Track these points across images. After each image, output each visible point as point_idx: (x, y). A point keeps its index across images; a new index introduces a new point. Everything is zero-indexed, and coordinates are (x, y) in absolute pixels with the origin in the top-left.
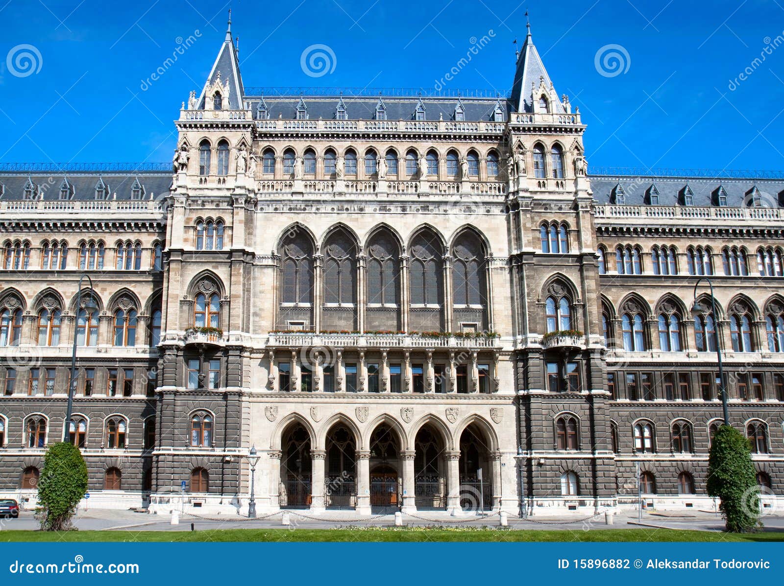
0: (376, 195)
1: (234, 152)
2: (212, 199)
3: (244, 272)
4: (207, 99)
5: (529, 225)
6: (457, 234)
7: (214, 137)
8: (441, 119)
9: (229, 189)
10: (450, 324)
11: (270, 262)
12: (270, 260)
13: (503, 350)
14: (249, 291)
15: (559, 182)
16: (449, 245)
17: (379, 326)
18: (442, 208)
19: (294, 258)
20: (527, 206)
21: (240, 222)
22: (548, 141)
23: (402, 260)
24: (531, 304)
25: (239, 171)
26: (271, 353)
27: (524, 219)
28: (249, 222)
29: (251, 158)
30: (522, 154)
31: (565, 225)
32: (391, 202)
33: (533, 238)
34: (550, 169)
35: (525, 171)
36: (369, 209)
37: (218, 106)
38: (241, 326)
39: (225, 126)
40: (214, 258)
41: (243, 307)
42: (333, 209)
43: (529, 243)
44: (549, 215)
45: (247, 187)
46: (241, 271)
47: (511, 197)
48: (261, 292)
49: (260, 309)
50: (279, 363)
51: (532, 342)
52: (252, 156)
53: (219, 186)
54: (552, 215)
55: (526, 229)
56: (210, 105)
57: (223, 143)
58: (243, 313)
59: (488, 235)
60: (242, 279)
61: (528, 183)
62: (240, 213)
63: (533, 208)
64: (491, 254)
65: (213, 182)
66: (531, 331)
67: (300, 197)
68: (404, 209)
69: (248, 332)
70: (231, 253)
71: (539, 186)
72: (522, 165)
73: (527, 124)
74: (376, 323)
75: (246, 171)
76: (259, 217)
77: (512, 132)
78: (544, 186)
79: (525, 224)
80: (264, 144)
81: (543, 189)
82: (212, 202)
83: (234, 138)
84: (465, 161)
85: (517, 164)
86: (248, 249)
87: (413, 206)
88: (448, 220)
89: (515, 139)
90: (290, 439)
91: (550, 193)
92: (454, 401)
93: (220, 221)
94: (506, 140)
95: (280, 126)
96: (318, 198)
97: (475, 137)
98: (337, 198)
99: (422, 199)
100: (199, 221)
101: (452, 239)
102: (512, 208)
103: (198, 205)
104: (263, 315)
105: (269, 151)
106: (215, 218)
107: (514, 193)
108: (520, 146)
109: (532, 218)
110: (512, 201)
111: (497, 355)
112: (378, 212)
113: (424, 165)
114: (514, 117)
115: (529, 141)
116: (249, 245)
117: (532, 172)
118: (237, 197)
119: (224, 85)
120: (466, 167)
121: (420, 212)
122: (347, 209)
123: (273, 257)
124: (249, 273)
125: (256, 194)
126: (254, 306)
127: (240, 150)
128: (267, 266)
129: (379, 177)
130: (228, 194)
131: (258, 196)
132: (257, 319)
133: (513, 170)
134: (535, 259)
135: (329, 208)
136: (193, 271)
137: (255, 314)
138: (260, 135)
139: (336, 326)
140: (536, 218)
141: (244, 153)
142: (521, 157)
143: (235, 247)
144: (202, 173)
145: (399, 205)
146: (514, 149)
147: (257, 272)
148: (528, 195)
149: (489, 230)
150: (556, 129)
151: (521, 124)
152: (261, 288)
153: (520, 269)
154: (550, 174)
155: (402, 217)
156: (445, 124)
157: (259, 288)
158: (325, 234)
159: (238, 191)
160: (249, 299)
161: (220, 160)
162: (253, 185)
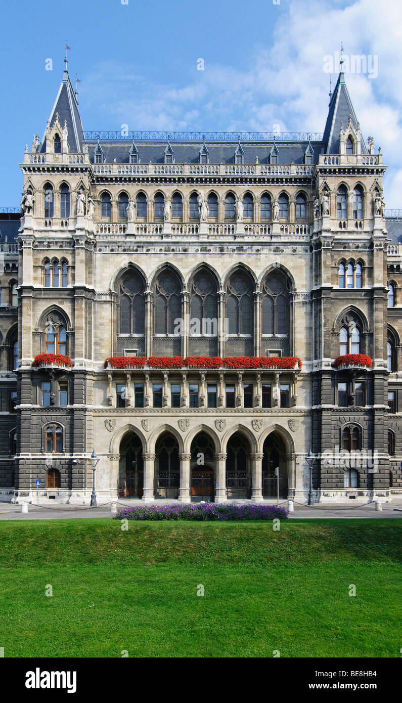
0: (198, 236)
1: (73, 195)
2: (56, 240)
3: (86, 307)
4: (48, 142)
5: (328, 263)
6: (267, 271)
7: (56, 180)
8: (257, 163)
9: (70, 231)
10: (258, 351)
11: (108, 298)
12: (108, 297)
13: (301, 372)
14: (90, 323)
15: (359, 222)
16: (259, 282)
17: (200, 353)
18: (255, 248)
19: (128, 294)
20: (328, 245)
21: (81, 262)
22: (351, 182)
23: (219, 296)
24: (327, 333)
25: (78, 214)
26: (109, 376)
27: (325, 258)
28: (89, 262)
29: (89, 202)
30: (328, 195)
31: (361, 262)
32: (211, 243)
33: (332, 275)
34: (351, 209)
35: (329, 212)
36: (192, 250)
37: (58, 149)
38: (84, 354)
39: (65, 169)
40: (60, 295)
41: (86, 338)
42: (161, 250)
43: (328, 280)
44: (347, 253)
45: (86, 229)
46: (84, 306)
47: (315, 238)
48: (102, 324)
49: (100, 339)
50: (117, 384)
51: (325, 366)
52: (90, 199)
53: (62, 229)
54: (350, 254)
55: (326, 266)
56: (50, 148)
57: (64, 186)
58: (86, 342)
59: (293, 272)
60: (84, 313)
61: (330, 223)
62: (81, 254)
63: (333, 247)
64: (295, 290)
65: (57, 224)
66: (326, 356)
67: (132, 239)
68: (222, 250)
69: (90, 358)
70: (74, 290)
71: (340, 226)
72: (326, 207)
73: (334, 166)
74: (197, 351)
75: (85, 214)
76: (98, 256)
77: (320, 174)
78: (345, 226)
79: (325, 262)
80: (101, 188)
81: (343, 230)
82: (57, 243)
83: (73, 181)
84: (276, 204)
85: (322, 205)
86: (88, 287)
87: (230, 247)
88: (259, 260)
89: (321, 181)
90: (128, 445)
91: (349, 232)
92: (259, 414)
93: (64, 261)
94: (314, 182)
95: (115, 170)
96: (149, 240)
97: (286, 179)
98: (165, 240)
99: (238, 240)
100: (47, 261)
101: (262, 277)
102: (315, 248)
103: (44, 246)
104: (103, 344)
105: (106, 195)
106: (59, 258)
107: (317, 234)
108: (326, 188)
109: (332, 256)
110: (315, 240)
111: (296, 376)
112: (199, 252)
113: (241, 208)
114: (322, 158)
115: (333, 183)
116: (90, 283)
117: (335, 214)
118: (78, 238)
119: (62, 126)
120: (277, 209)
121: (236, 252)
122: (173, 250)
123: (111, 294)
124: (90, 308)
125: (95, 236)
126: (95, 337)
127: (79, 193)
128: (105, 302)
129: (201, 219)
130: (70, 236)
131: (97, 237)
132: (98, 347)
133: (317, 211)
134: (332, 293)
135: (157, 248)
136: (43, 306)
137: (96, 343)
138: (97, 179)
139: (164, 353)
140: (336, 257)
141: (82, 196)
142: (326, 198)
143: (77, 284)
144: (46, 216)
145: (217, 245)
146: (320, 191)
147: (96, 307)
148: (329, 234)
149: (294, 268)
150: (359, 170)
151: (328, 166)
152: (101, 321)
153: (318, 302)
154: (351, 215)
155: (221, 257)
156: (260, 167)
157: (100, 321)
158: (154, 273)
159: (78, 233)
160: (90, 331)
161: (62, 204)
162: (92, 227)
